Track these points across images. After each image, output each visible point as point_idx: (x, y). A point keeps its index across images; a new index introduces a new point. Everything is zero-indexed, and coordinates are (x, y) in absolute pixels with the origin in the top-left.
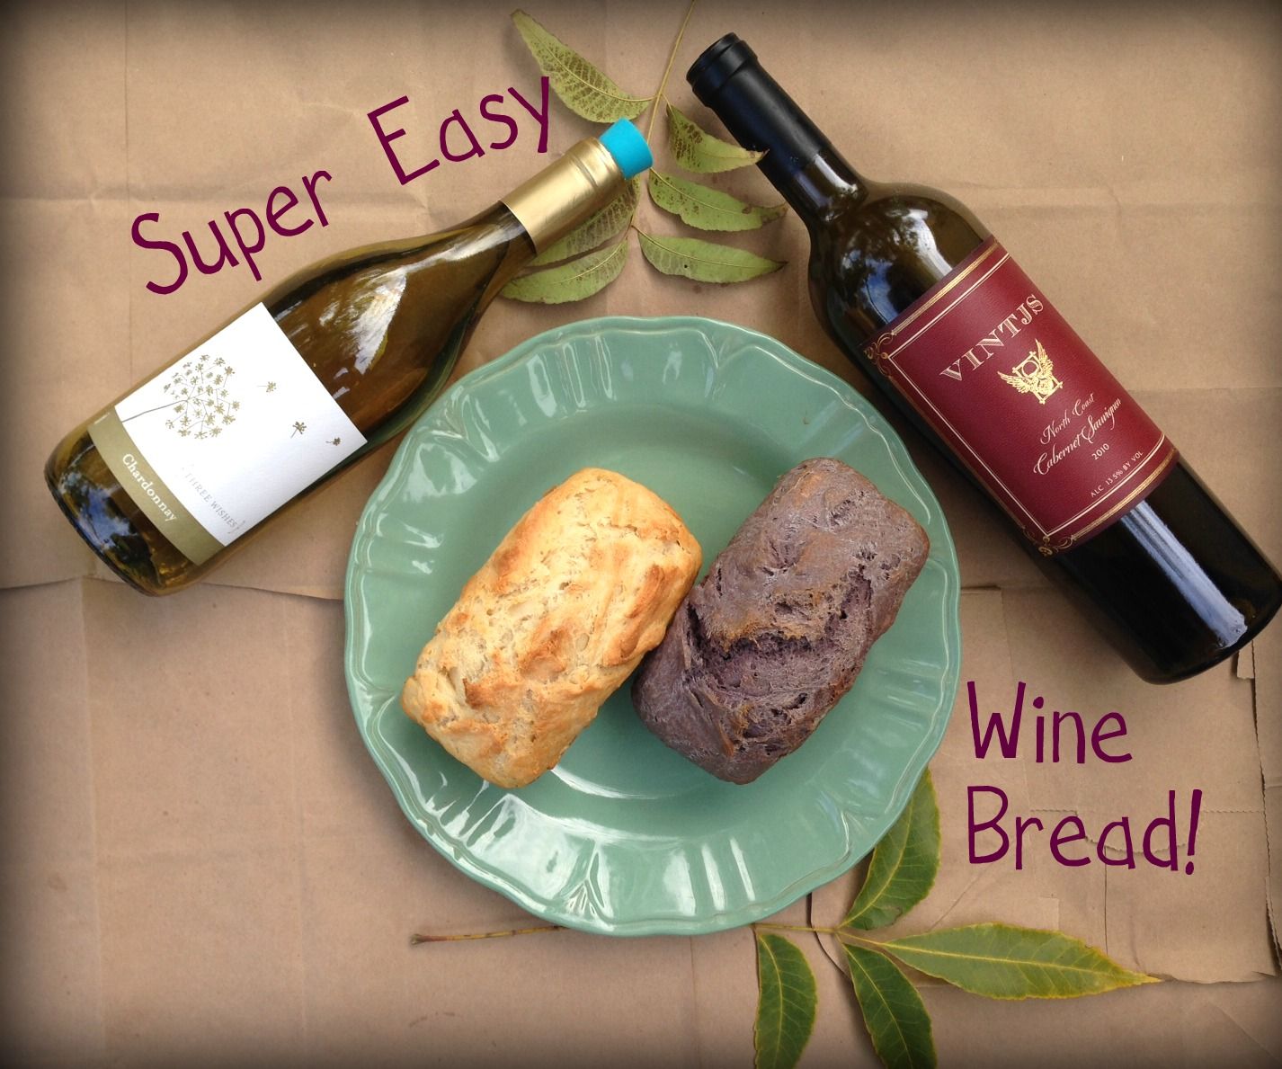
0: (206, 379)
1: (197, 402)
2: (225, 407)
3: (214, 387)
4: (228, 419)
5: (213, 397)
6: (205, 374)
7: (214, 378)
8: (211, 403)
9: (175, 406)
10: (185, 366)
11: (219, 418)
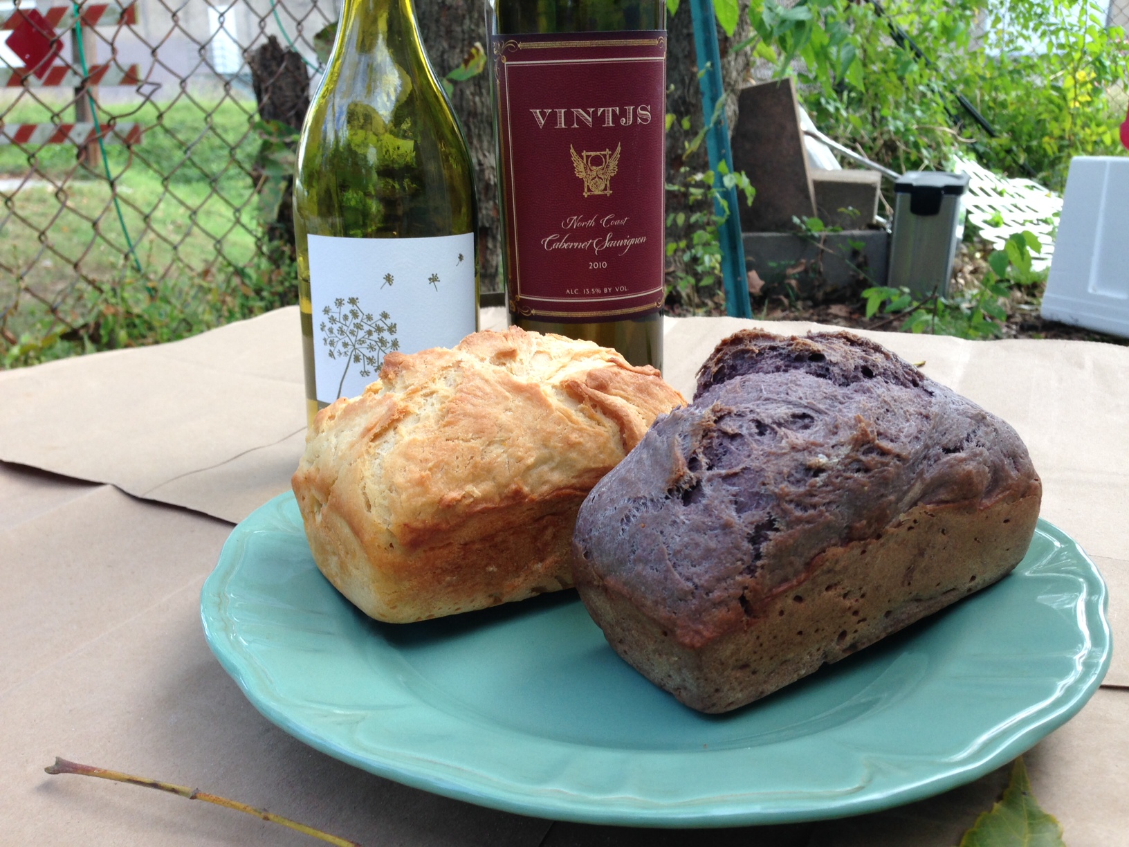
0: (348, 323)
1: (362, 342)
2: (381, 324)
3: (358, 321)
4: (392, 329)
5: (366, 328)
6: (342, 321)
7: (350, 316)
8: (370, 333)
9: (352, 359)
10: (322, 329)
11: (386, 335)
